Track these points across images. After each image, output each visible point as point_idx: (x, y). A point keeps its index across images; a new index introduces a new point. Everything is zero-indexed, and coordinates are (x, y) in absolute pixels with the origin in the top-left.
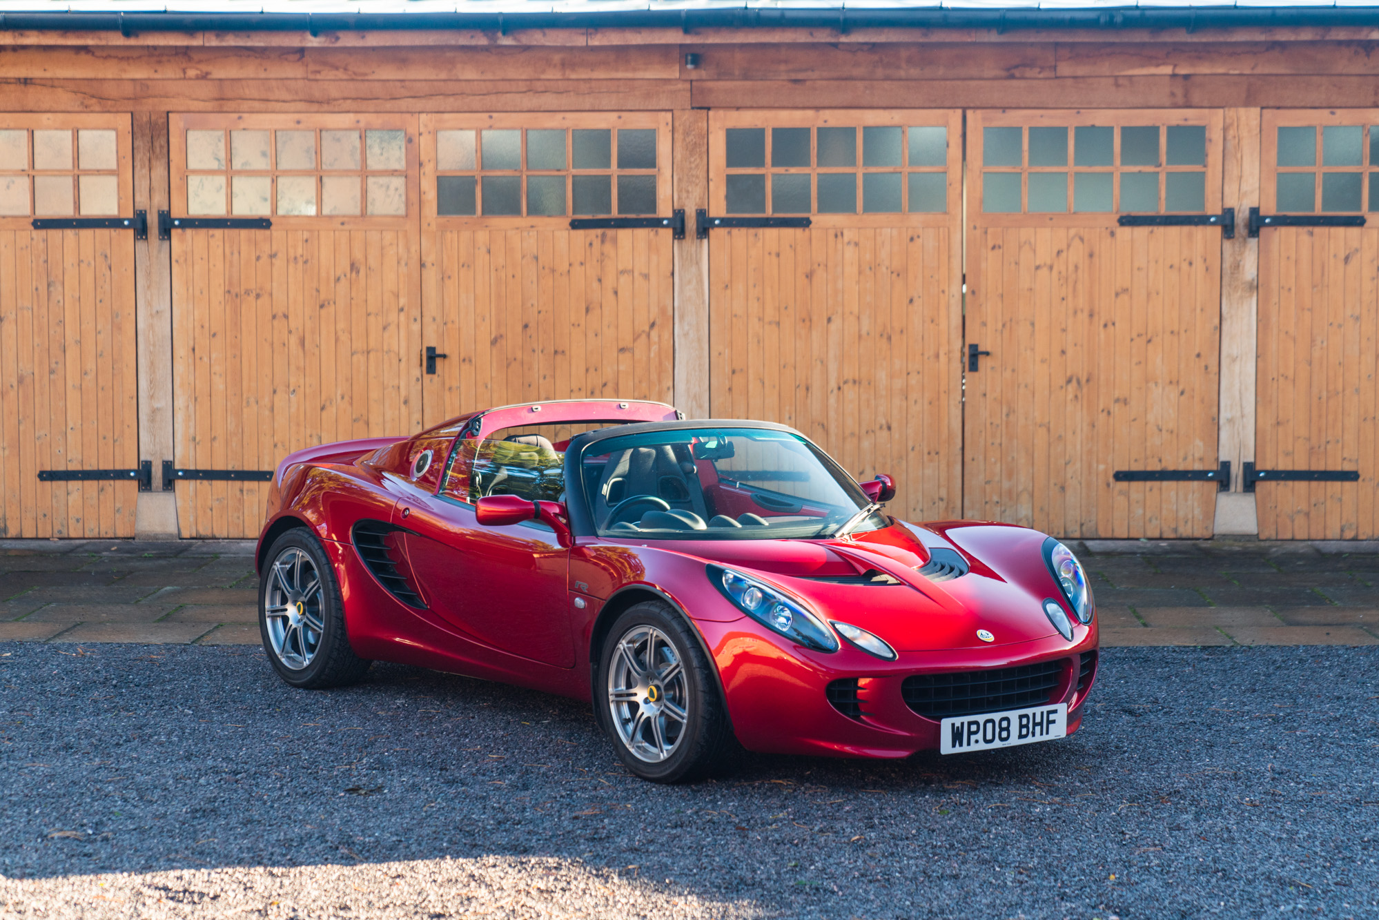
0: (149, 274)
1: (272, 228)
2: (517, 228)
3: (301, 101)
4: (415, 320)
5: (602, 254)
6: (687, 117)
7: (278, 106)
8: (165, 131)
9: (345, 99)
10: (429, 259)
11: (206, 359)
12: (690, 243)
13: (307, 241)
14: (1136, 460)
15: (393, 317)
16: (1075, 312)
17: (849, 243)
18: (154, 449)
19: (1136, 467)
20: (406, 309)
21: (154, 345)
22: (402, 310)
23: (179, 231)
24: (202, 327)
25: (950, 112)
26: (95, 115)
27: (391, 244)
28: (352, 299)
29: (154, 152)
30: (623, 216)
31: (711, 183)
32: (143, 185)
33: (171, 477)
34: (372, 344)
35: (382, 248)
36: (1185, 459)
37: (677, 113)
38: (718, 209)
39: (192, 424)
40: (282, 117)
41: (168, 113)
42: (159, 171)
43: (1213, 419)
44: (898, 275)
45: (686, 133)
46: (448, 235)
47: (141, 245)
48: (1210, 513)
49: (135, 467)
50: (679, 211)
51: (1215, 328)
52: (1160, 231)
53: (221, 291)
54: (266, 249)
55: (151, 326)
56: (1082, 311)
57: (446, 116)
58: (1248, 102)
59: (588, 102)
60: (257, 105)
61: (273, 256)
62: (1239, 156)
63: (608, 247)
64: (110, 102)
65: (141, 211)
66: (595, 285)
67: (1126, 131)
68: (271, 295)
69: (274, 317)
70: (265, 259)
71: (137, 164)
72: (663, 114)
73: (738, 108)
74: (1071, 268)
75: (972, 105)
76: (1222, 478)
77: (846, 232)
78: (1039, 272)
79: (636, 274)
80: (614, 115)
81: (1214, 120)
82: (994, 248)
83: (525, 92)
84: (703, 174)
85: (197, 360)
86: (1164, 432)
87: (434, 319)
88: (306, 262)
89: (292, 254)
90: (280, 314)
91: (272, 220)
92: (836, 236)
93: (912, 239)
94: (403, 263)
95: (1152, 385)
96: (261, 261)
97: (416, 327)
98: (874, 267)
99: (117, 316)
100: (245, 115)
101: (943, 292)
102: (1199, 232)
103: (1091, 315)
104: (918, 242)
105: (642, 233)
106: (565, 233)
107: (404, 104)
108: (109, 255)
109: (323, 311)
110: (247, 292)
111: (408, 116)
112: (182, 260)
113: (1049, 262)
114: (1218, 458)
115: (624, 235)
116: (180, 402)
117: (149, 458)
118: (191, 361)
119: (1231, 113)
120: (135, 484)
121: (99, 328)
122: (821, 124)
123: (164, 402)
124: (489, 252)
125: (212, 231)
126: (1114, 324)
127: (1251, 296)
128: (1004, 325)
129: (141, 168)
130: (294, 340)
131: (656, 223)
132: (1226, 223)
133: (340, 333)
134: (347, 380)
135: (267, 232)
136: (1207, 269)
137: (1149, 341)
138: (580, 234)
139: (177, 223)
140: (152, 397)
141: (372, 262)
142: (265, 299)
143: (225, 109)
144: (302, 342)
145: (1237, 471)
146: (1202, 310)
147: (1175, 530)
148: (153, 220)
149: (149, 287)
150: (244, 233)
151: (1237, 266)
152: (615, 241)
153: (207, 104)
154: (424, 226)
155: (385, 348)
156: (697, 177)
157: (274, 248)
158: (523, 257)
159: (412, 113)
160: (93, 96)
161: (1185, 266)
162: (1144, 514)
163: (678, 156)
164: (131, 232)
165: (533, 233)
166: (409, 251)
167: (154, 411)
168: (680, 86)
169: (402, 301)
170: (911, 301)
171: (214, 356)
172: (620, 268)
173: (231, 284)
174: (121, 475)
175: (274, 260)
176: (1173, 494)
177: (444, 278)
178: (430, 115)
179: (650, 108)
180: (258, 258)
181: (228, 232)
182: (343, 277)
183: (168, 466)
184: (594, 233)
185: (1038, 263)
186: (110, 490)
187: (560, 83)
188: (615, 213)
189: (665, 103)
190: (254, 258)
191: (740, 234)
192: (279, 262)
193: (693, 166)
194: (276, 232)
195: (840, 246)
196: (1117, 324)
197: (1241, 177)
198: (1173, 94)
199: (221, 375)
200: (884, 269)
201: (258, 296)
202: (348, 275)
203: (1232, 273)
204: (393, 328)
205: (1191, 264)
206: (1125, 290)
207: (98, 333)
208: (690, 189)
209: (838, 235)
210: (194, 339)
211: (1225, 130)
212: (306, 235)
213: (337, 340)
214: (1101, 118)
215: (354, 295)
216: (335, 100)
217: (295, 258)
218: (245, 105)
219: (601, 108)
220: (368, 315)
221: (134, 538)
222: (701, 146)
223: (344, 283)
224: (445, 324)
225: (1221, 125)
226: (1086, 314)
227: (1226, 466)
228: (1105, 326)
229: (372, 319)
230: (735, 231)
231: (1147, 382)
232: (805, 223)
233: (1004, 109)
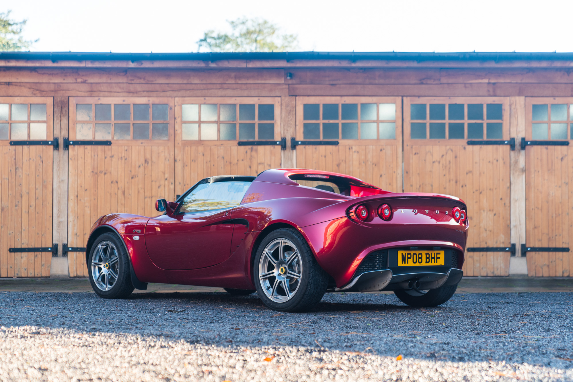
0: (59, 164)
1: (112, 145)
2: (216, 145)
3: (125, 92)
4: (172, 184)
5: (251, 156)
6: (287, 99)
7: (115, 94)
8: (67, 105)
9: (144, 91)
10: (178, 158)
11: (82, 200)
12: (288, 152)
13: (126, 150)
14: (476, 243)
15: (162, 182)
16: (450, 181)
17: (355, 152)
18: (59, 239)
19: (476, 246)
20: (168, 179)
21: (60, 194)
22: (166, 179)
23: (72, 146)
24: (81, 187)
25: (397, 98)
26: (38, 98)
27: (162, 152)
28: (145, 175)
29: (62, 113)
30: (260, 140)
31: (297, 127)
32: (57, 127)
33: (66, 251)
34: (153, 194)
35: (158, 153)
36: (497, 242)
37: (283, 98)
38: (300, 137)
39: (76, 228)
40: (117, 99)
41: (69, 97)
42: (64, 121)
43: (508, 226)
44: (376, 165)
45: (287, 106)
46: (186, 148)
47: (56, 152)
48: (507, 265)
49: (51, 246)
50: (284, 138)
51: (508, 188)
52: (485, 147)
53: (89, 171)
54: (109, 154)
55: (59, 186)
56: (452, 180)
57: (186, 98)
58: (520, 94)
59: (246, 93)
60: (106, 94)
61: (112, 157)
62: (516, 116)
63: (254, 153)
64: (44, 93)
65: (56, 138)
66: (248, 169)
67: (470, 106)
68: (111, 173)
69: (112, 182)
70: (108, 158)
71: (55, 118)
72: (277, 98)
73: (308, 96)
74: (448, 162)
75: (406, 95)
76: (512, 250)
77: (354, 147)
78: (434, 164)
79: (266, 164)
80: (256, 99)
81: (506, 102)
82: (415, 154)
83: (219, 89)
84: (293, 123)
85: (79, 201)
86: (487, 231)
87: (180, 183)
88: (126, 159)
89: (120, 156)
90: (114, 181)
91: (112, 142)
92: (349, 149)
93: (381, 150)
94: (167, 159)
95: (482, 211)
96: (107, 159)
97: (172, 187)
98: (366, 162)
99: (45, 182)
100: (101, 98)
101: (394, 172)
102: (501, 148)
103: (456, 182)
104: (384, 151)
105: (268, 148)
106: (236, 147)
107: (168, 93)
108: (42, 156)
109: (133, 180)
110: (101, 172)
111: (170, 98)
112: (73, 158)
113: (438, 160)
114: (510, 243)
115: (260, 148)
116: (70, 219)
117: (57, 243)
118: (76, 201)
119: (513, 99)
120: (50, 254)
121: (37, 187)
122: (343, 102)
123: (64, 219)
124: (203, 155)
125: (86, 146)
126: (466, 186)
127: (523, 174)
128: (420, 186)
129: (57, 120)
130: (120, 192)
131: (274, 143)
132: (512, 144)
133: (140, 189)
134: (142, 209)
135: (110, 147)
136: (504, 163)
137: (481, 193)
138: (242, 148)
139: (71, 143)
140: (59, 216)
141: (154, 159)
142: (108, 175)
143: (93, 95)
144: (124, 193)
145: (518, 248)
146: (502, 180)
147: (493, 273)
148: (61, 142)
149: (59, 170)
150: (100, 147)
151: (516, 162)
152: (256, 150)
153: (85, 93)
154: (176, 144)
155: (159, 195)
156: (291, 124)
157: (113, 153)
158: (218, 157)
159: (172, 97)
160: (37, 90)
161: (495, 162)
162: (480, 266)
163: (283, 115)
164: (52, 147)
165: (222, 147)
166: (169, 154)
167: (60, 222)
168: (284, 86)
169: (167, 176)
170: (381, 176)
171: (86, 199)
172: (259, 162)
173: (94, 168)
174: (45, 250)
175: (112, 158)
176: (492, 257)
177: (184, 166)
178: (179, 98)
179: (272, 95)
180: (106, 158)
181: (93, 147)
182: (141, 165)
183: (65, 246)
184: (248, 147)
185: (434, 160)
186: (40, 256)
187: (234, 85)
188: (257, 139)
189: (278, 94)
190: (104, 158)
191: (309, 148)
192: (114, 159)
193: (289, 119)
194: (113, 147)
195: (351, 153)
196: (467, 186)
197: (517, 125)
198: (489, 91)
199: (88, 207)
200: (369, 163)
201: (105, 174)
202: (144, 165)
203: (515, 165)
204: (162, 187)
205: (497, 161)
206: (470, 172)
207: (36, 189)
208: (288, 129)
209: (350, 148)
210: (78, 192)
211: (510, 105)
212: (126, 148)
213: (138, 192)
214: (458, 101)
215: (146, 173)
216: (140, 92)
217: (121, 158)
218: (102, 94)
219: (251, 95)
220: (152, 181)
221: (49, 277)
222: (292, 111)
223: (142, 168)
224: (185, 185)
225: (509, 103)
226: (454, 181)
227: (514, 245)
228: (462, 186)
229: (154, 183)
230: (307, 147)
231: (480, 210)
232: (336, 143)
233: (419, 96)
